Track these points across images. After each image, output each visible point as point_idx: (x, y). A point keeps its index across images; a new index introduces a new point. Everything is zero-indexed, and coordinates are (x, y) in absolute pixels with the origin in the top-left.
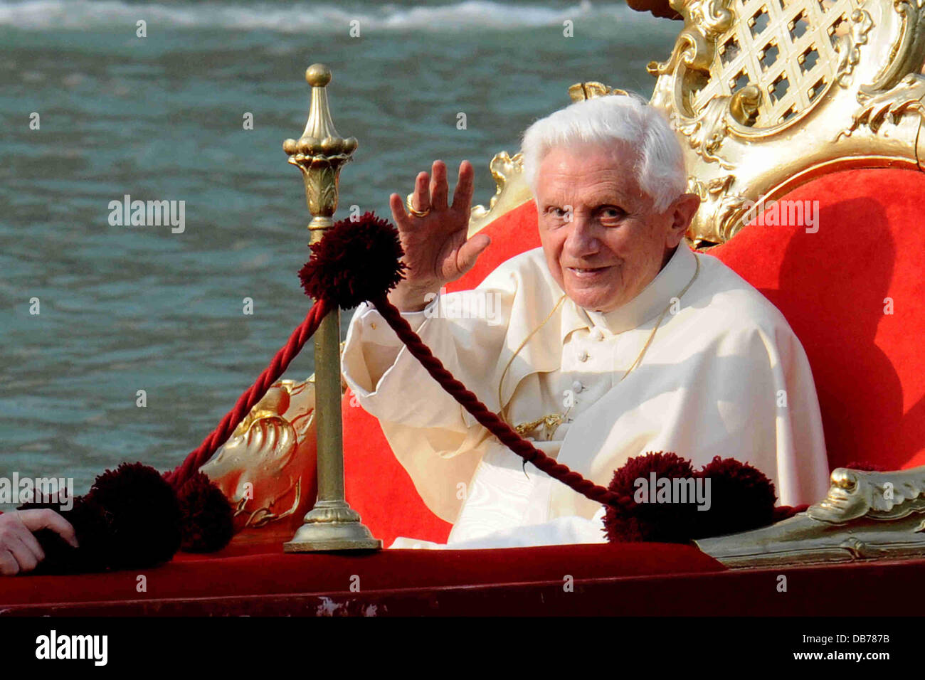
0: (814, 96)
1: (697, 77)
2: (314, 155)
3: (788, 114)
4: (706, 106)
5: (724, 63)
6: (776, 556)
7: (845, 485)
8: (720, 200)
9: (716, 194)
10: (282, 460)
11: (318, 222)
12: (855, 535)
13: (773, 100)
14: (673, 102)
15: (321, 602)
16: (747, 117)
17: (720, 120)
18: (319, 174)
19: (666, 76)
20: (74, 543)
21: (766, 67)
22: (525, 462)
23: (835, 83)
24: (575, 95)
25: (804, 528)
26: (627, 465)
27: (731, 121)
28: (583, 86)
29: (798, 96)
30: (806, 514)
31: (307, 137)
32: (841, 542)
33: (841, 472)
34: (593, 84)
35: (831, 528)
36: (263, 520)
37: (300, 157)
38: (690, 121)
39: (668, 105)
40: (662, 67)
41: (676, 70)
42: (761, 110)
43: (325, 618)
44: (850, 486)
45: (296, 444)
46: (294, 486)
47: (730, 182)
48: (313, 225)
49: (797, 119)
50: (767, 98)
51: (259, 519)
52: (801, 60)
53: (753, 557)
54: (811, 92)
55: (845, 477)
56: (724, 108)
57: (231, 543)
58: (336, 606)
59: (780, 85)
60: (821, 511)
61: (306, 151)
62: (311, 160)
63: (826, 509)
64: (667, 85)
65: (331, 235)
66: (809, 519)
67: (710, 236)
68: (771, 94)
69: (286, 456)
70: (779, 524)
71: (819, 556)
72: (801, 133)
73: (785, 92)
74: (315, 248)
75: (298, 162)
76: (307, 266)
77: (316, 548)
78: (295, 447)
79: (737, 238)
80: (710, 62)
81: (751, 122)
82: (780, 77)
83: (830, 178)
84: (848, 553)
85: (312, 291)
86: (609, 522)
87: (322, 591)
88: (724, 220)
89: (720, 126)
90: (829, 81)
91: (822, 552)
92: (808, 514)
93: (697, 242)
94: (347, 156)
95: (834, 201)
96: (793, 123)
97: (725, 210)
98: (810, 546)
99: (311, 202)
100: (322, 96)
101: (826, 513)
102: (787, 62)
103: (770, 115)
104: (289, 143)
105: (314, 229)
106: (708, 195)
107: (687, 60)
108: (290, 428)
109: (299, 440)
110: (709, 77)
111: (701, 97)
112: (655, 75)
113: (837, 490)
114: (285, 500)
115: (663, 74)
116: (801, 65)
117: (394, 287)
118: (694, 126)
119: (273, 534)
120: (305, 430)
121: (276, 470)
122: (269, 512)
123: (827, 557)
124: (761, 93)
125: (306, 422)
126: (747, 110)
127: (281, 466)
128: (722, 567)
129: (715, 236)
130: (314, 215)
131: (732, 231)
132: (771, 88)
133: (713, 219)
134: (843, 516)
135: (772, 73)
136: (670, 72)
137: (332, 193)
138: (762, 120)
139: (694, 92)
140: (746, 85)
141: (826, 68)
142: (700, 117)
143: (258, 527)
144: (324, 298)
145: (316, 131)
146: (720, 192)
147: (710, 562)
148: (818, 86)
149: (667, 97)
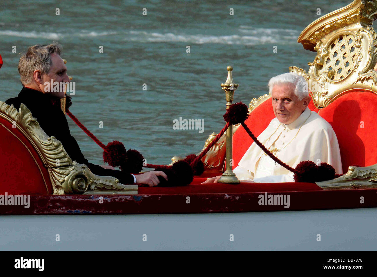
0: (348, 73)
1: (320, 67)
2: (228, 88)
3: (341, 77)
4: (322, 74)
5: (326, 64)
6: (335, 186)
7: (352, 170)
8: (324, 97)
9: (323, 96)
10: (216, 153)
11: (228, 104)
12: (353, 182)
13: (338, 73)
14: (314, 72)
15: (226, 195)
16: (331, 77)
17: (325, 78)
18: (229, 92)
19: (312, 66)
20: (167, 180)
21: (337, 66)
22: (276, 162)
23: (353, 71)
24: (290, 69)
25: (342, 180)
26: (300, 163)
27: (328, 78)
28: (292, 67)
29: (344, 73)
30: (342, 176)
31: (226, 83)
32: (351, 184)
33: (351, 167)
34: (295, 67)
35: (348, 180)
36: (211, 168)
37: (225, 88)
38: (318, 77)
39: (313, 73)
40: (312, 64)
41: (315, 65)
42: (335, 76)
43: (226, 199)
44: (353, 170)
45: (220, 150)
46: (219, 159)
47: (327, 93)
48: (227, 104)
49: (344, 78)
50: (336, 73)
51: (210, 167)
52: (345, 64)
53: (329, 187)
54: (347, 72)
55: (352, 168)
56: (326, 75)
57: (203, 173)
58: (229, 196)
59: (340, 70)
60: (346, 176)
61: (226, 87)
62: (227, 89)
63: (347, 175)
64: (313, 68)
65: (232, 107)
66: (343, 178)
67: (321, 106)
68: (337, 72)
69: (217, 152)
70: (336, 179)
71: (345, 187)
72: (344, 82)
73: (341, 72)
74: (227, 110)
75: (224, 89)
76: (225, 114)
77: (225, 182)
78: (219, 150)
79: (328, 106)
80: (323, 63)
81: (332, 79)
82: (340, 68)
83: (351, 93)
84: (352, 186)
85: (226, 120)
86: (295, 177)
87: (226, 193)
88: (325, 102)
89: (325, 79)
90: (352, 70)
91: (346, 186)
92: (343, 177)
93: (318, 107)
94: (236, 88)
95: (351, 100)
96: (343, 80)
97: (325, 100)
98: (343, 184)
99: (227, 99)
100: (231, 73)
101: (347, 177)
102: (342, 64)
103: (337, 77)
104: (222, 84)
105: (227, 105)
106: (321, 96)
107: (318, 63)
108: (218, 146)
109: (220, 149)
110: (323, 67)
111: (321, 72)
112: (310, 65)
113: (350, 171)
114: (216, 163)
115: (312, 65)
116: (345, 65)
117: (246, 120)
118: (319, 79)
119: (213, 171)
120: (222, 147)
121: (215, 155)
122: (213, 166)
123: (347, 187)
124: (335, 72)
125: (222, 144)
126: (332, 76)
127: (216, 155)
128: (322, 189)
129: (323, 106)
130: (227, 102)
131: (327, 105)
132: (338, 71)
133: (322, 101)
134: (351, 177)
135: (338, 67)
136: (313, 65)
137: (232, 97)
138: (335, 78)
139: (319, 70)
140: (332, 70)
141: (351, 67)
142: (320, 77)
143: (210, 169)
144: (229, 122)
145: (229, 82)
146: (324, 95)
147: (319, 188)
148: (349, 71)
149: (312, 71)
